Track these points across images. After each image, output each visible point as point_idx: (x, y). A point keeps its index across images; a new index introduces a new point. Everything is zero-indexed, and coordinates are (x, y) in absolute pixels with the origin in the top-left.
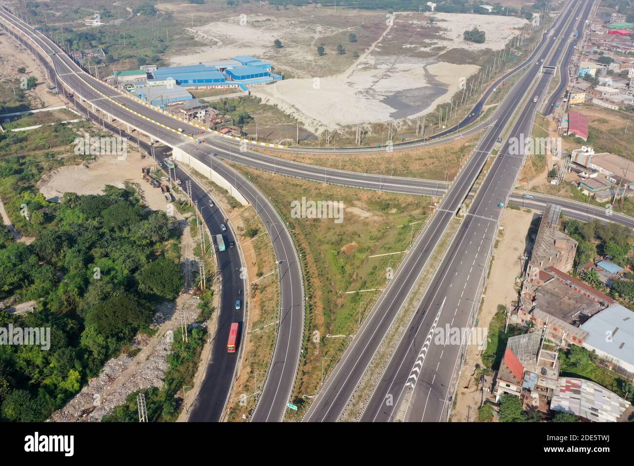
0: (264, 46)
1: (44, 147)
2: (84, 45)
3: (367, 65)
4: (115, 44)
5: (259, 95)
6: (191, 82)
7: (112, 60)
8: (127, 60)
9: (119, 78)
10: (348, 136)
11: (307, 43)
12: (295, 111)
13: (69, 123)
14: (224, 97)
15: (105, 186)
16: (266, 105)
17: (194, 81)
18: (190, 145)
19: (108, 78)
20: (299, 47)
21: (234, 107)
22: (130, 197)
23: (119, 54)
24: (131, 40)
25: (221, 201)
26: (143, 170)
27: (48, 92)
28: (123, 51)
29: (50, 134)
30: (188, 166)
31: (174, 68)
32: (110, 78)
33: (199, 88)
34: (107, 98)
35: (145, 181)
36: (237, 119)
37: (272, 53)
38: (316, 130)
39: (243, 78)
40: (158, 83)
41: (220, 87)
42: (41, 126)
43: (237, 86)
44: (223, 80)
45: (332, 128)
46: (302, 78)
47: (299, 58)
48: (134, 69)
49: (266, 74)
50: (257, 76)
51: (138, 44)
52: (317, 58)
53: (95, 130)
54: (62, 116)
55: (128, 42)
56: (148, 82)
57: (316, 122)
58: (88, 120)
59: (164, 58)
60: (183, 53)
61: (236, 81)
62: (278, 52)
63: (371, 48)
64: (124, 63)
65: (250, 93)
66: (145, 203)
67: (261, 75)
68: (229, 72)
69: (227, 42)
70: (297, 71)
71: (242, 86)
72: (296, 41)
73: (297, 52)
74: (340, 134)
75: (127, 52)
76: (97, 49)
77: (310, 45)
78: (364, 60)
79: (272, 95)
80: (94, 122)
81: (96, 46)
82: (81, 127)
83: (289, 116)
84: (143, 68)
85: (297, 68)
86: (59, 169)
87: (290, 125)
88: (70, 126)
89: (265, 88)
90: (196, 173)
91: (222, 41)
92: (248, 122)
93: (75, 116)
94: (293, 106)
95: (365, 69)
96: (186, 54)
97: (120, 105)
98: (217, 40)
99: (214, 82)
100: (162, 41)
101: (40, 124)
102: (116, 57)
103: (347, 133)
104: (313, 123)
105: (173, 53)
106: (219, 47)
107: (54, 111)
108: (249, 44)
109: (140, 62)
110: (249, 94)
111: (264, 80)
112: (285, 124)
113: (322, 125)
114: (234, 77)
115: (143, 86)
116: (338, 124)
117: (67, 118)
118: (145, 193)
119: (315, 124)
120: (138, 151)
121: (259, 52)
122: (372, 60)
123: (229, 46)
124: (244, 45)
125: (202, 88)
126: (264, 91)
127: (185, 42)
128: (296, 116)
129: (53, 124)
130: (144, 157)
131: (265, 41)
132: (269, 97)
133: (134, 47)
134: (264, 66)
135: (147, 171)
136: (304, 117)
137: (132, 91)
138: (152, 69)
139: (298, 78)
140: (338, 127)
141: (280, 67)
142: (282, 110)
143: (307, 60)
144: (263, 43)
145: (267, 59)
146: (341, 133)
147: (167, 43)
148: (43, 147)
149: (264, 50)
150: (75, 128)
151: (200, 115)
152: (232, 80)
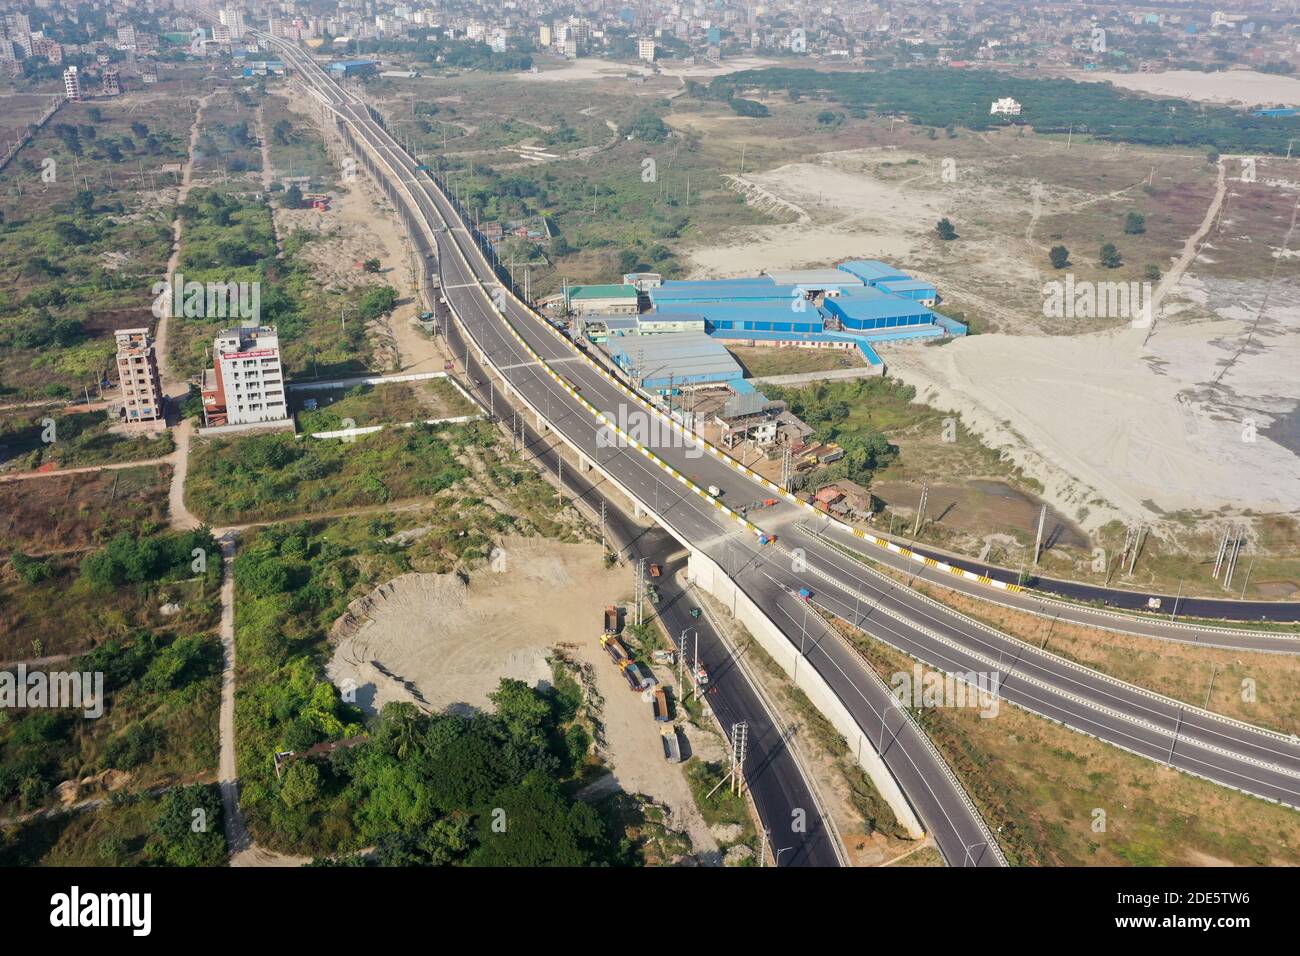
0: (909, 233)
1: (375, 497)
2: (509, 208)
3: (1189, 307)
4: (574, 209)
5: (909, 379)
6: (739, 326)
7: (565, 251)
8: (596, 252)
9: (575, 304)
10: (1186, 550)
11: (1015, 228)
12: (1014, 441)
13: (445, 426)
14: (819, 376)
15: (498, 684)
16: (926, 408)
17: (748, 325)
18: (739, 546)
19: (549, 299)
20: (996, 240)
21: (845, 405)
22: (563, 721)
23: (581, 236)
24: (610, 200)
25: (827, 781)
26: (607, 616)
27: (416, 327)
28: (590, 226)
29: (396, 457)
30: (729, 613)
31: (701, 283)
32: (554, 301)
33: (757, 343)
34: (541, 363)
35: (608, 658)
36: (860, 455)
37: (931, 252)
38: (1083, 513)
39: (869, 324)
40: (662, 325)
41: (808, 345)
42: (380, 428)
43: (851, 345)
44: (817, 328)
45: (1135, 517)
46: (1018, 333)
47: (1002, 271)
48: (608, 279)
49: (925, 319)
50: (902, 321)
51: (623, 210)
52: (1048, 275)
53: (500, 454)
54: (432, 400)
55: (603, 205)
56: (639, 323)
57: (1079, 489)
58: (490, 420)
59: (678, 251)
60: (723, 240)
61: (851, 333)
62: (945, 252)
63: (1188, 254)
64: (588, 258)
65: (885, 369)
66: (603, 751)
67: (913, 320)
68: (831, 306)
69: (823, 215)
70: (1003, 311)
71: (863, 345)
72: (988, 225)
73: (994, 255)
74: (1160, 540)
75: (599, 231)
76: (535, 218)
77: (1023, 236)
78: (1176, 290)
79: (944, 382)
80: (501, 425)
81: (534, 212)
82: (471, 443)
83: (997, 454)
84: (631, 281)
85: (1002, 301)
86: (394, 581)
87: (1000, 483)
88: (444, 436)
89: (922, 357)
90: (751, 644)
91: (809, 212)
92: (886, 465)
93: (462, 406)
94: (1007, 423)
95: (1187, 316)
96: (727, 242)
97: (568, 389)
98: (799, 210)
99: (795, 330)
100: (674, 204)
101: (379, 423)
102: (571, 243)
103: (1182, 538)
104: (1070, 488)
105: (699, 238)
106: (805, 229)
107: (418, 383)
108: (875, 226)
109: (624, 261)
110: (884, 373)
111: (920, 334)
112: (987, 477)
113: (1100, 502)
114: (845, 322)
115: (626, 331)
116: (1149, 505)
117: (443, 408)
118: (606, 707)
119: (1077, 495)
120: (599, 540)
121: (900, 248)
122: (1199, 292)
123: (829, 227)
124: (861, 228)
125: (766, 345)
126: (920, 367)
127: (723, 209)
128: (1018, 457)
129: (408, 425)
130: (612, 560)
131: (911, 219)
132: (936, 388)
133: (615, 216)
134: (918, 294)
135: (615, 620)
136: (1042, 466)
137: (599, 340)
138: (650, 283)
139: (1008, 332)
140: (1151, 517)
141: (957, 294)
142: (975, 430)
143: (1022, 280)
144: (906, 224)
145: (919, 269)
146: (1164, 537)
147: (684, 210)
148: (371, 499)
149: (911, 244)
150: (456, 442)
151: (763, 435)
152: (841, 329)
